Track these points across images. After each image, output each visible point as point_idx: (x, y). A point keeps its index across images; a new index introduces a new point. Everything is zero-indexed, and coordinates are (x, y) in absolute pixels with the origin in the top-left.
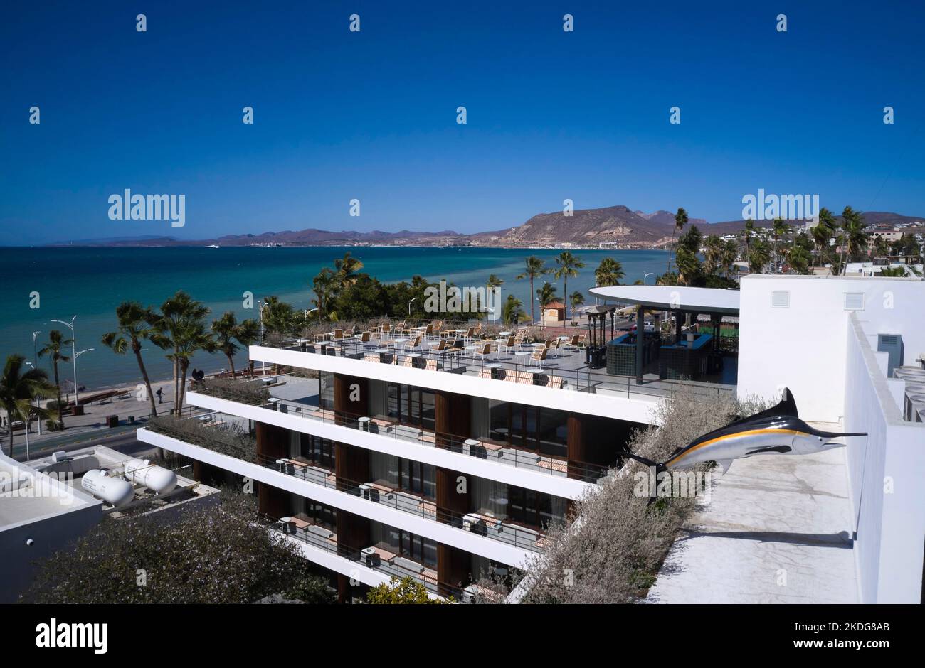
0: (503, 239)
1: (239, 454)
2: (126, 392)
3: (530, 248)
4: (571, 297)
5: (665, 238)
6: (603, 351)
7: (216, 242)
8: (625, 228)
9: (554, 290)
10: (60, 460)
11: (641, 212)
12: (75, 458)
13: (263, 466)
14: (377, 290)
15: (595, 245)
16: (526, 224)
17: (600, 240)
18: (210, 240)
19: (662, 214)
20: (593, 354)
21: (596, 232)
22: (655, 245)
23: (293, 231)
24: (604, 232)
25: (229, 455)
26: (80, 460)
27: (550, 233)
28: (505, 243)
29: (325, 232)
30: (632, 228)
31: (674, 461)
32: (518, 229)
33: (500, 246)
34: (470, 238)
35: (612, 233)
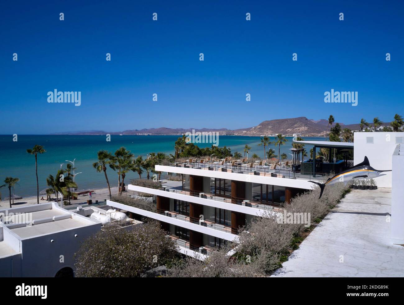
0: (249, 132)
1: (149, 209)
2: (93, 191)
3: (261, 136)
4: (281, 155)
5: (324, 132)
6: (299, 166)
7: (122, 133)
8: (305, 127)
9: (273, 152)
10: (80, 210)
11: (313, 120)
12: (85, 210)
13: (159, 214)
14: (197, 150)
15: (291, 135)
16: (259, 126)
17: (294, 133)
18: (119, 132)
19: (322, 121)
20: (295, 167)
21: (292, 129)
22: (319, 135)
23: (155, 128)
24: (295, 129)
25: (145, 210)
26: (87, 210)
27: (270, 129)
28: (250, 134)
29: (169, 129)
30: (309, 127)
31: (328, 183)
32: (255, 127)
33: (247, 135)
34: (234, 131)
35: (299, 129)
